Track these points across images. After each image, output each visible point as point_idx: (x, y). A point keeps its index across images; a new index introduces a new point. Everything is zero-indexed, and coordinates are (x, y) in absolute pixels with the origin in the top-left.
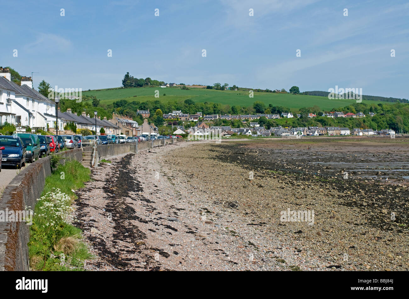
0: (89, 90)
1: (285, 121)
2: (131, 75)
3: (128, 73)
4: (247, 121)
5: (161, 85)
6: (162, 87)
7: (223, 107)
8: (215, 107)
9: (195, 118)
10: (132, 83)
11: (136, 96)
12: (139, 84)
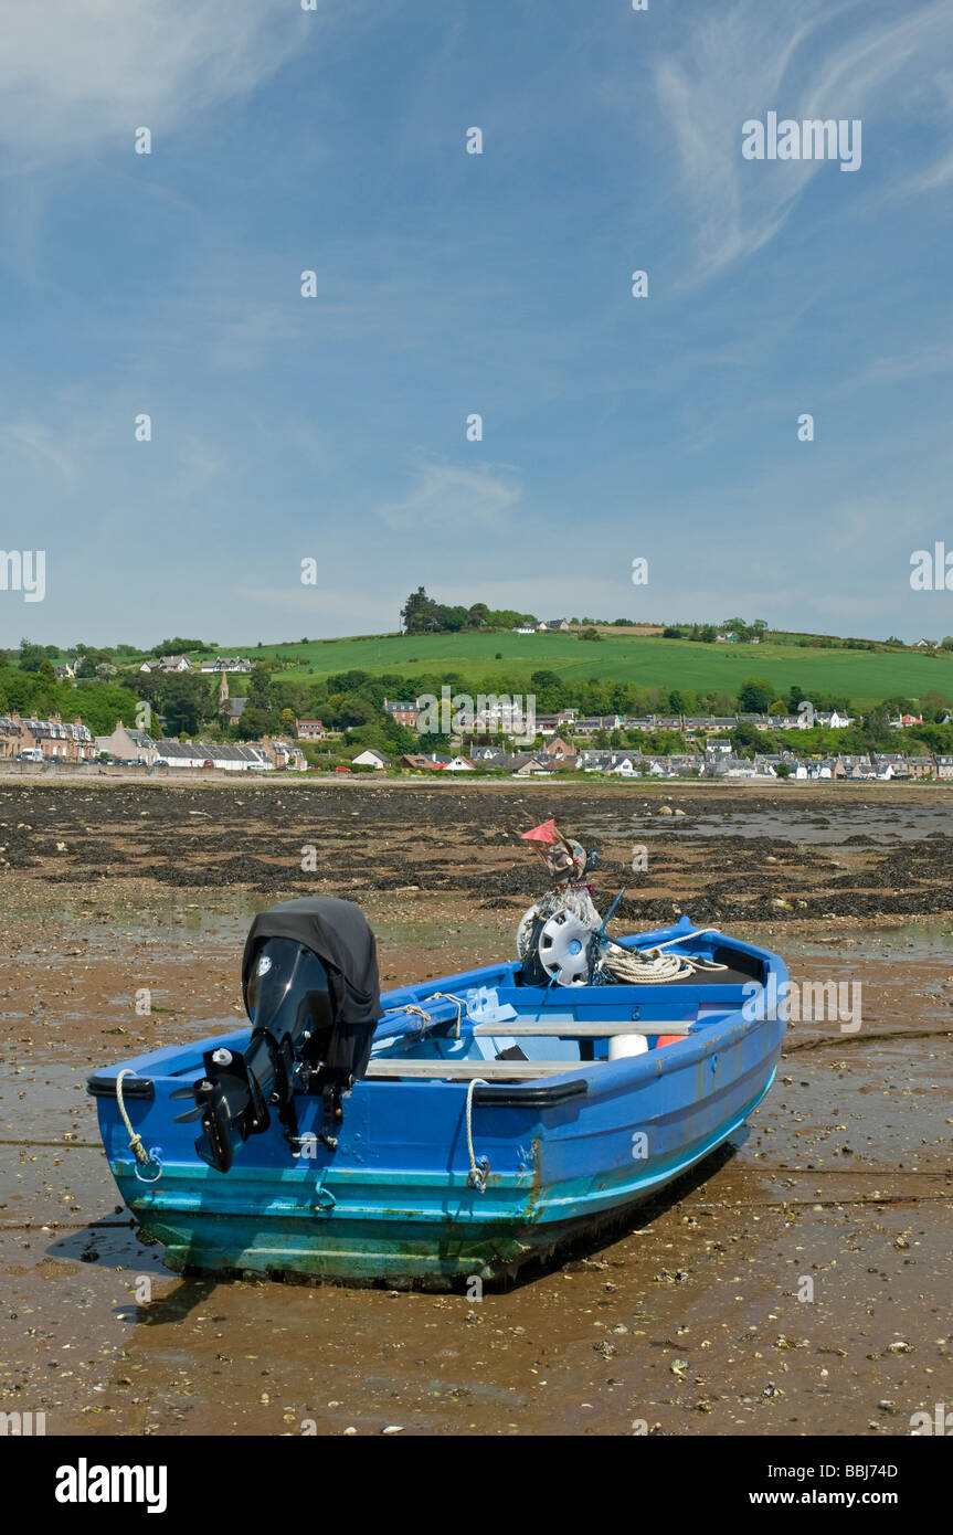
0: (305, 641)
1: (816, 737)
2: (429, 595)
3: (422, 589)
4: (700, 734)
5: (520, 625)
6: (521, 631)
7: (641, 692)
8: (617, 694)
9: (547, 726)
10: (429, 621)
11: (416, 660)
12: (452, 622)
